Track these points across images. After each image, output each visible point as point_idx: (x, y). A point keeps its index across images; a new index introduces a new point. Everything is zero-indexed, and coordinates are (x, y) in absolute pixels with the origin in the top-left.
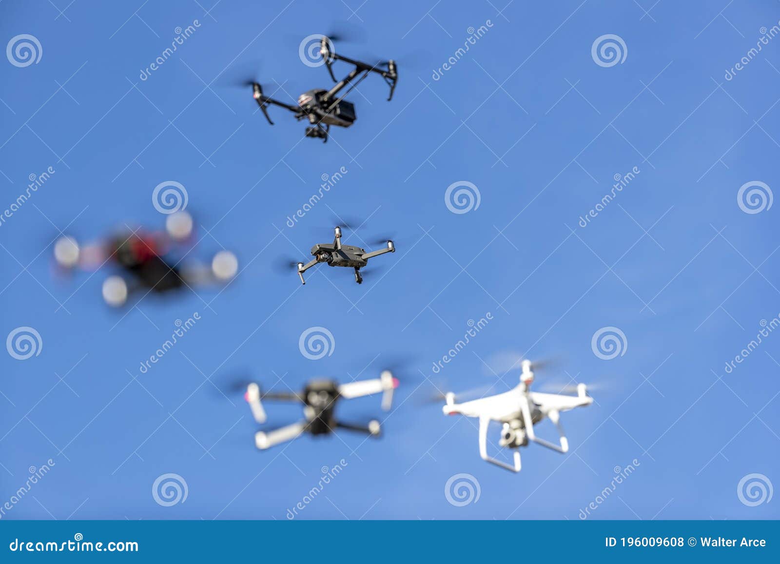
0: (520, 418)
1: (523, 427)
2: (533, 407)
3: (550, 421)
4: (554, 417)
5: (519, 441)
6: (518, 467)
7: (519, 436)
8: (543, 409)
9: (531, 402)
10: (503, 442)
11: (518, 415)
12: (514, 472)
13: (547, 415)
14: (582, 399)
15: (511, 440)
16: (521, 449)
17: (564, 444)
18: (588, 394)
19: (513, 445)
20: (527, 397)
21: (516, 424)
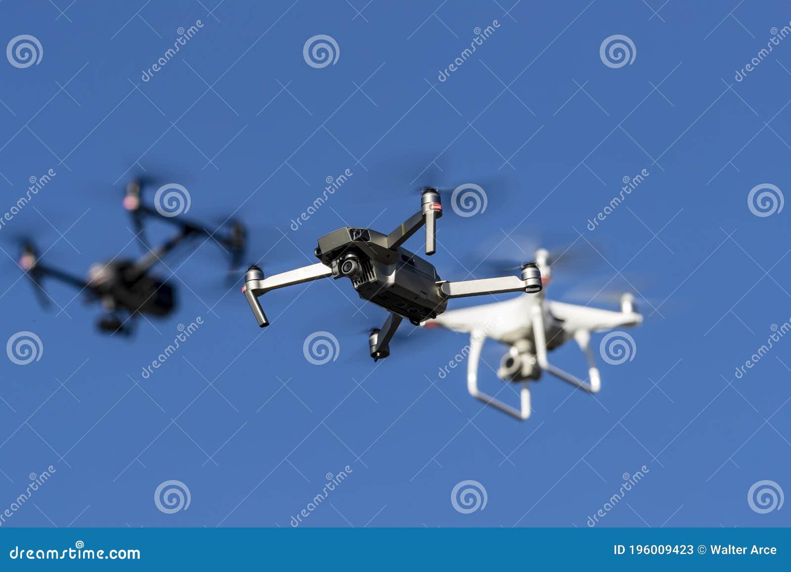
0: (530, 337)
1: (533, 351)
2: (550, 321)
3: (576, 344)
4: (582, 338)
5: (527, 371)
6: (526, 411)
7: (528, 363)
8: (567, 327)
9: (547, 314)
10: (503, 372)
11: (526, 332)
12: (519, 419)
13: (572, 335)
14: (627, 314)
15: (514, 368)
16: (531, 383)
17: (595, 381)
18: (635, 309)
19: (517, 377)
20: (541, 305)
21: (523, 345)
